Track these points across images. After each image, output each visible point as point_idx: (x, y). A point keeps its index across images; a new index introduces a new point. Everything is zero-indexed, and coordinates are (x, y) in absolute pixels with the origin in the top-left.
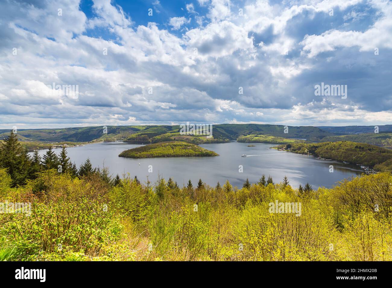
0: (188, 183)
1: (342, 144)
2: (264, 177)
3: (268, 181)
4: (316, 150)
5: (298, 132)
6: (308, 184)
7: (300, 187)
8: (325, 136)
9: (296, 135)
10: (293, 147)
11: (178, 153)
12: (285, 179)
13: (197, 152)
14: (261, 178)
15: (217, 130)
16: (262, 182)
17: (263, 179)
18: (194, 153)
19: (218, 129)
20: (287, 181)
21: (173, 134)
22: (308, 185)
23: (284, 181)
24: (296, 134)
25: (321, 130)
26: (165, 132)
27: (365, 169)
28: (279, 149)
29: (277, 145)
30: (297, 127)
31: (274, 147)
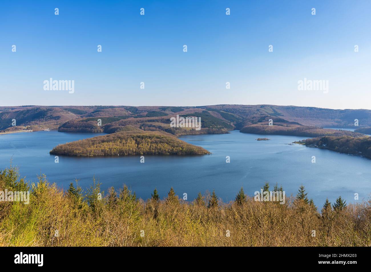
5: (341, 118)
7: (327, 202)
9: (337, 124)
11: (146, 149)
15: (209, 113)
18: (170, 150)
19: (211, 112)
20: (304, 193)
21: (138, 119)
22: (340, 200)
26: (127, 117)
28: (308, 144)
29: (305, 139)
30: (339, 110)
31: (300, 141)
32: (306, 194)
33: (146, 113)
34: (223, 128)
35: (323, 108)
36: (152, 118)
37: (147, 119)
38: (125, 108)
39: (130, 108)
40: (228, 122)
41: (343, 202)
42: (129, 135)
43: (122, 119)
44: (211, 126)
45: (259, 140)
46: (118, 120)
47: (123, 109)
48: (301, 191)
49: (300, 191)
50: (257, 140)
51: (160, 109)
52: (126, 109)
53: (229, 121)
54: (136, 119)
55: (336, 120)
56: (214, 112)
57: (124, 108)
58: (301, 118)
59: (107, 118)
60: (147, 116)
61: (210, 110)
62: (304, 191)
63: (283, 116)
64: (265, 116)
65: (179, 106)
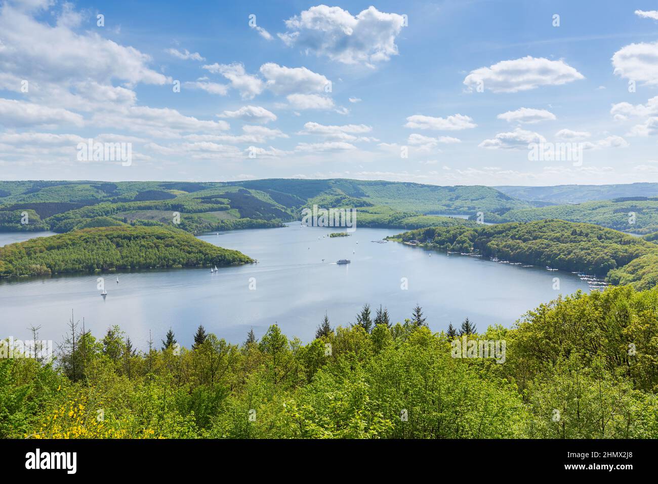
0: (166, 340)
1: (544, 226)
2: (367, 310)
3: (376, 320)
4: (490, 241)
5: (451, 200)
6: (467, 322)
7: (451, 329)
8: (509, 209)
9: (445, 208)
10: (439, 235)
11: (136, 259)
12: (416, 313)
13: (192, 255)
14: (361, 315)
15: (250, 193)
16: (362, 323)
17: (366, 314)
18: (183, 258)
19: (253, 192)
20: (422, 318)
21: (120, 204)
22: (467, 324)
23: (414, 317)
24: (444, 205)
25: (502, 194)
26: (97, 201)
27: (590, 281)
28: (405, 240)
29: (402, 232)
30: (449, 187)
31: (394, 236)
32: (424, 320)
33: (134, 194)
34: (274, 218)
35: (425, 184)
36: (147, 203)
37: (137, 205)
38: (93, 185)
39: (102, 185)
40: (282, 208)
41: (472, 328)
42: (103, 234)
43: (86, 205)
44: (255, 215)
45: (333, 236)
46: (79, 207)
47: (88, 186)
48: (417, 315)
49: (415, 316)
50: (331, 237)
51: (160, 186)
52: (95, 187)
53: (284, 207)
54: (114, 206)
55: (444, 202)
56: (259, 191)
57: (91, 185)
58: (394, 199)
59: (56, 203)
60: (137, 199)
61: (252, 189)
62: (422, 314)
63: (368, 196)
64: (341, 197)
65: (197, 181)
